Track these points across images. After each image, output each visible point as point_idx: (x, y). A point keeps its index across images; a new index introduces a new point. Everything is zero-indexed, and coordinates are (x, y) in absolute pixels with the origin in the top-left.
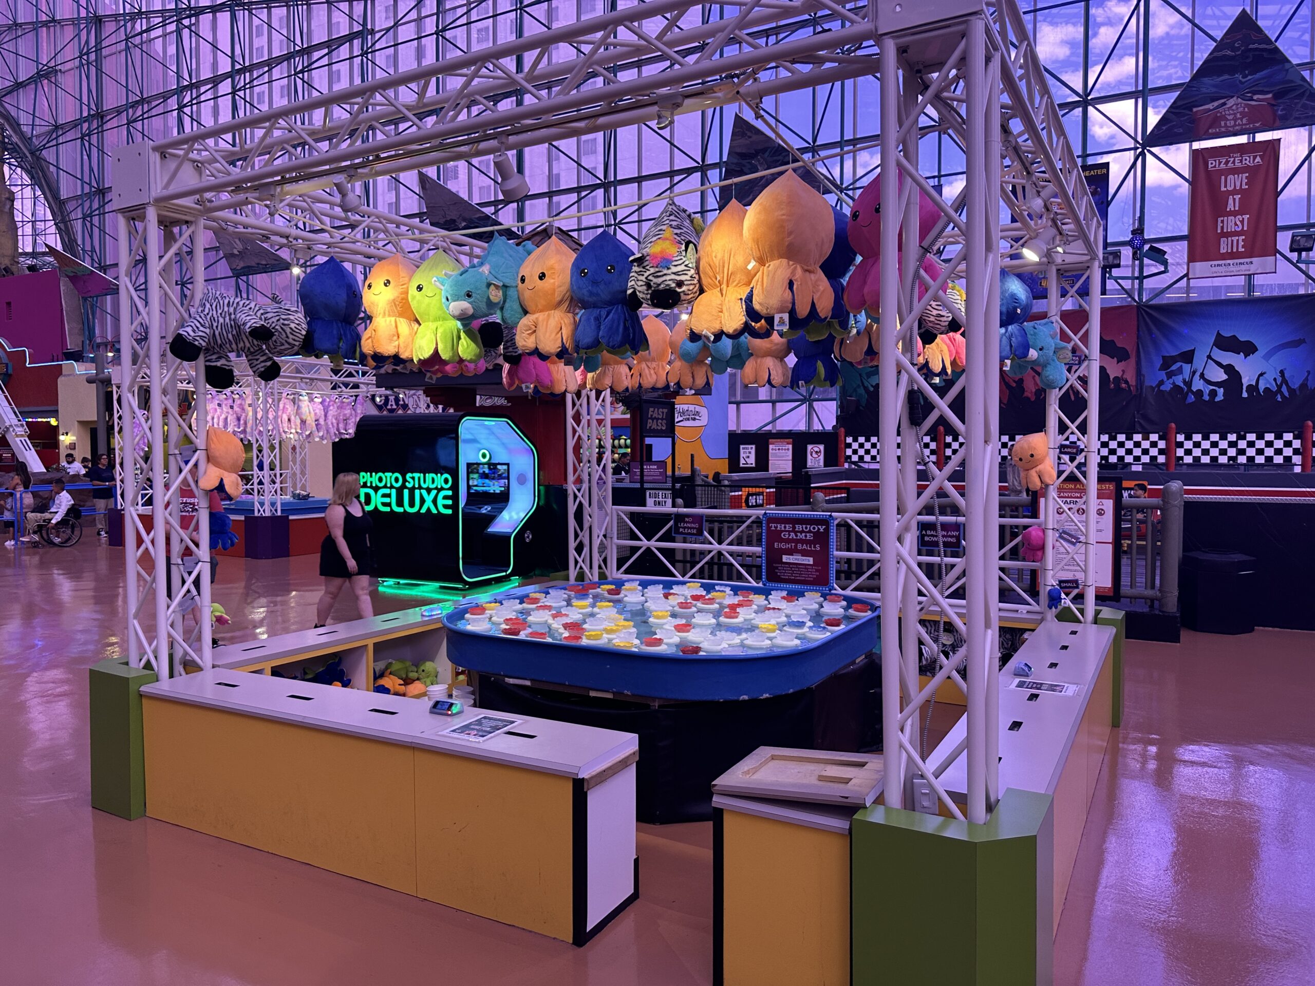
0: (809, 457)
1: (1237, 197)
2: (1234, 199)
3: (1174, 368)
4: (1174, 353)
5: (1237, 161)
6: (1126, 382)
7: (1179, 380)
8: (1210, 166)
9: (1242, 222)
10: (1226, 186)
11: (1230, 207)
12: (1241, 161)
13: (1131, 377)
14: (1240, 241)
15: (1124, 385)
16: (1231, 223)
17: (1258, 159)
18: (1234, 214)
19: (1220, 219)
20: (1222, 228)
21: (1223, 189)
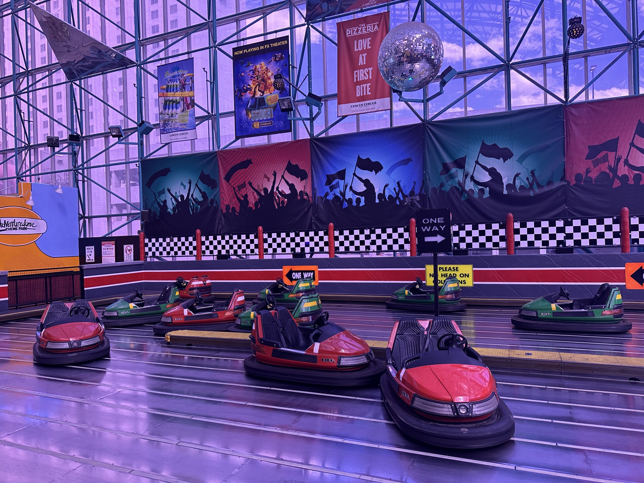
0: (125, 254)
1: (365, 55)
2: (363, 57)
3: (334, 183)
4: (334, 172)
5: (363, 30)
6: (307, 194)
7: (337, 192)
8: (347, 34)
9: (368, 73)
10: (357, 48)
11: (361, 62)
12: (366, 30)
13: (309, 191)
14: (368, 87)
15: (305, 197)
16: (361, 75)
17: (376, 27)
18: (363, 67)
19: (355, 72)
20: (357, 78)
21: (356, 50)
